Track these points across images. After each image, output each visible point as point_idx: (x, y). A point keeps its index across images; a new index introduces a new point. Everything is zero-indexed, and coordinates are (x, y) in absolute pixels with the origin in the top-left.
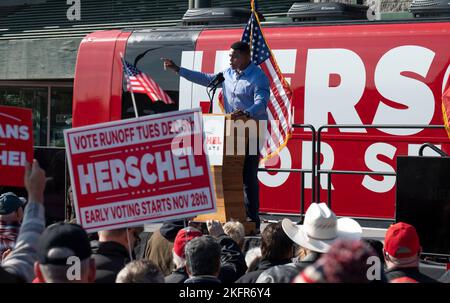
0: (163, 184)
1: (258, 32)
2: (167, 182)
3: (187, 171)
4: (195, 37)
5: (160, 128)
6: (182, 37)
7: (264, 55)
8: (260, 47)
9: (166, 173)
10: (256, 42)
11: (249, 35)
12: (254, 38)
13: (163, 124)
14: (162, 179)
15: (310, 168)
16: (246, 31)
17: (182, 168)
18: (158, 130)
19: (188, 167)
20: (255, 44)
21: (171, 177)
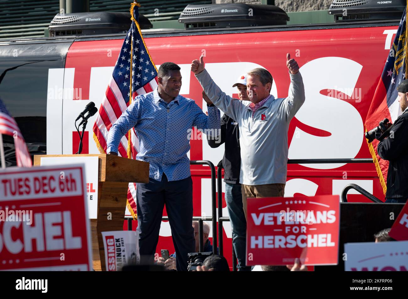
0: (29, 255)
1: (141, 46)
2: (35, 252)
3: (61, 241)
4: (64, 51)
5: (31, 184)
6: (48, 51)
7: (148, 75)
8: (143, 64)
9: (34, 242)
10: (138, 58)
11: (129, 49)
12: (135, 53)
13: (36, 179)
14: (28, 248)
15: (210, 215)
16: (125, 46)
17: (55, 237)
18: (28, 186)
19: (62, 236)
20: (137, 62)
21: (40, 247)
